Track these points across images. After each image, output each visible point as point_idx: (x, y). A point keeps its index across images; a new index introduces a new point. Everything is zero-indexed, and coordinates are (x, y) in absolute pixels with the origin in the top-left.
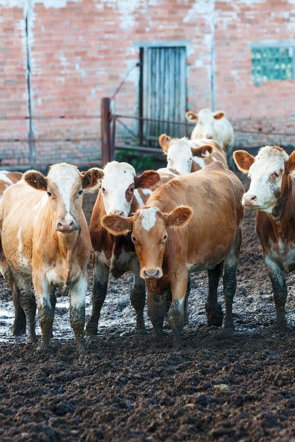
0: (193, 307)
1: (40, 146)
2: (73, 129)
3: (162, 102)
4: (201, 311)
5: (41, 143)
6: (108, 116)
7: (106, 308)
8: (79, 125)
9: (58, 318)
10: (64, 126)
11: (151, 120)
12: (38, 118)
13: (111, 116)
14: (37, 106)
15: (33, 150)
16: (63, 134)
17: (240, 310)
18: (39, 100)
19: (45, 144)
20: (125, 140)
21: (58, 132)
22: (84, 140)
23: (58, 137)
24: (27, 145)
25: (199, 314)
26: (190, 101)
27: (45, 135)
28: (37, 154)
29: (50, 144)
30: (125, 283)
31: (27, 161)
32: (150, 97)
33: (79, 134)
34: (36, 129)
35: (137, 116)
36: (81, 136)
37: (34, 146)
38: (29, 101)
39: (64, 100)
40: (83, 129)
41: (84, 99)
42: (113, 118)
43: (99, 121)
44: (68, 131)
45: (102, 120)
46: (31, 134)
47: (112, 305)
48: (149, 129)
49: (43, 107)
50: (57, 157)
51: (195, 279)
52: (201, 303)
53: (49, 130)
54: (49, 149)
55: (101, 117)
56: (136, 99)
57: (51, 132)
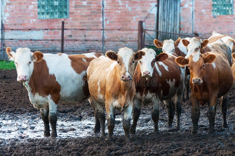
0: (182, 122)
1: (108, 44)
2: (124, 36)
3: (168, 24)
4: (186, 124)
5: (108, 42)
6: (141, 30)
7: (139, 121)
8: (127, 34)
9: (116, 125)
10: (119, 34)
11: (162, 32)
12: (107, 30)
13: (143, 30)
14: (107, 25)
15: (104, 45)
16: (119, 38)
17: (206, 124)
18: (108, 22)
19: (110, 43)
20: (149, 42)
21: (117, 37)
22: (129, 41)
23: (117, 39)
24: (101, 43)
25: (186, 125)
26: (181, 24)
27: (111, 39)
28: (106, 48)
29: (112, 43)
30: (149, 110)
31: (101, 51)
32: (162, 21)
33: (127, 38)
34: (106, 36)
35: (156, 30)
36: (128, 39)
37: (105, 44)
38: (103, 22)
39: (120, 22)
40: (129, 36)
41: (130, 21)
42: (144, 31)
43: (137, 32)
44: (121, 37)
45: (138, 32)
46: (103, 37)
48: (161, 37)
49: (109, 25)
50: (116, 49)
51: (184, 109)
52: (186, 120)
53: (112, 36)
54: (111, 45)
55: (138, 30)
56: (155, 22)
57: (113, 37)
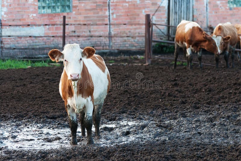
0: (182, 128)
1: (114, 40)
2: (132, 31)
3: (180, 18)
4: (186, 130)
5: (115, 38)
6: (149, 24)
7: (134, 128)
8: (135, 29)
10: (128, 29)
11: (174, 27)
12: (113, 25)
14: (113, 19)
15: (111, 42)
16: (127, 34)
18: (115, 16)
19: (117, 38)
20: (160, 37)
21: (124, 32)
23: (125, 35)
24: (107, 39)
25: (185, 132)
26: (195, 17)
27: (117, 34)
28: (113, 44)
29: (120, 39)
30: (147, 114)
31: (107, 47)
32: (173, 15)
33: (136, 33)
34: (112, 31)
35: (167, 25)
36: (137, 35)
37: (112, 40)
38: (109, 16)
39: (128, 15)
40: (138, 31)
41: (138, 15)
43: (144, 27)
44: (130, 32)
45: (146, 26)
46: (110, 33)
47: (138, 126)
48: (173, 32)
49: (116, 19)
50: (124, 45)
51: (186, 112)
52: (187, 126)
53: (119, 31)
54: (119, 41)
55: (145, 24)
56: (166, 15)
57: (121, 32)
